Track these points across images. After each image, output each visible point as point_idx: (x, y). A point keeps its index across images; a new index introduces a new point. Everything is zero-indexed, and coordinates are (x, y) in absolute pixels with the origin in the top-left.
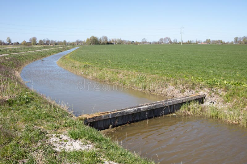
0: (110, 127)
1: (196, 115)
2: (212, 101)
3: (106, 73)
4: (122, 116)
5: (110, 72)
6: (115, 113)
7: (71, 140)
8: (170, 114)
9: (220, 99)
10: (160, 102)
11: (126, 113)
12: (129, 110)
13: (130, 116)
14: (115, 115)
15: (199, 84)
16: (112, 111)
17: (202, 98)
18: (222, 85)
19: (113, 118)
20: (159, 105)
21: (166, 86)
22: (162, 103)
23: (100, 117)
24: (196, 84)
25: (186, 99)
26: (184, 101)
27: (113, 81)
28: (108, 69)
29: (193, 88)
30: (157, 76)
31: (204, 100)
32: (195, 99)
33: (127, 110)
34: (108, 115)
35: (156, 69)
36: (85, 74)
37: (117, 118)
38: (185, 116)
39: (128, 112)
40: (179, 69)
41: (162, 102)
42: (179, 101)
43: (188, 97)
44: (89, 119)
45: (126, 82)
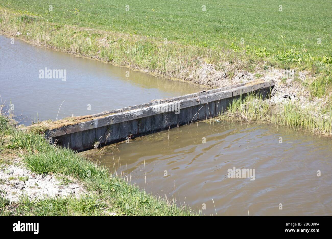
0: (96, 145)
1: (259, 122)
2: (287, 94)
3: (72, 36)
4: (120, 123)
5: (80, 32)
6: (106, 119)
7: (34, 176)
8: (208, 119)
9: (303, 90)
10: (190, 97)
11: (127, 117)
12: (132, 111)
13: (134, 124)
14: (105, 121)
15: (262, 61)
16: (99, 114)
17: (269, 87)
18: (306, 63)
19: (101, 127)
20: (190, 101)
21: (197, 64)
22: (196, 98)
23: (75, 127)
24: (256, 60)
25: (238, 90)
26: (235, 95)
27: (87, 52)
28: (74, 27)
29: (249, 68)
30: (178, 43)
31: (272, 93)
32: (256, 91)
33: (128, 112)
34: (93, 123)
35: (174, 30)
36: (24, 35)
37: (108, 127)
38: (238, 122)
39: (131, 116)
40: (218, 30)
41: (195, 96)
42: (226, 94)
43: (242, 87)
44: (54, 130)
45: (115, 55)
